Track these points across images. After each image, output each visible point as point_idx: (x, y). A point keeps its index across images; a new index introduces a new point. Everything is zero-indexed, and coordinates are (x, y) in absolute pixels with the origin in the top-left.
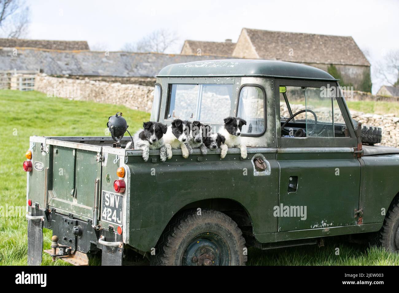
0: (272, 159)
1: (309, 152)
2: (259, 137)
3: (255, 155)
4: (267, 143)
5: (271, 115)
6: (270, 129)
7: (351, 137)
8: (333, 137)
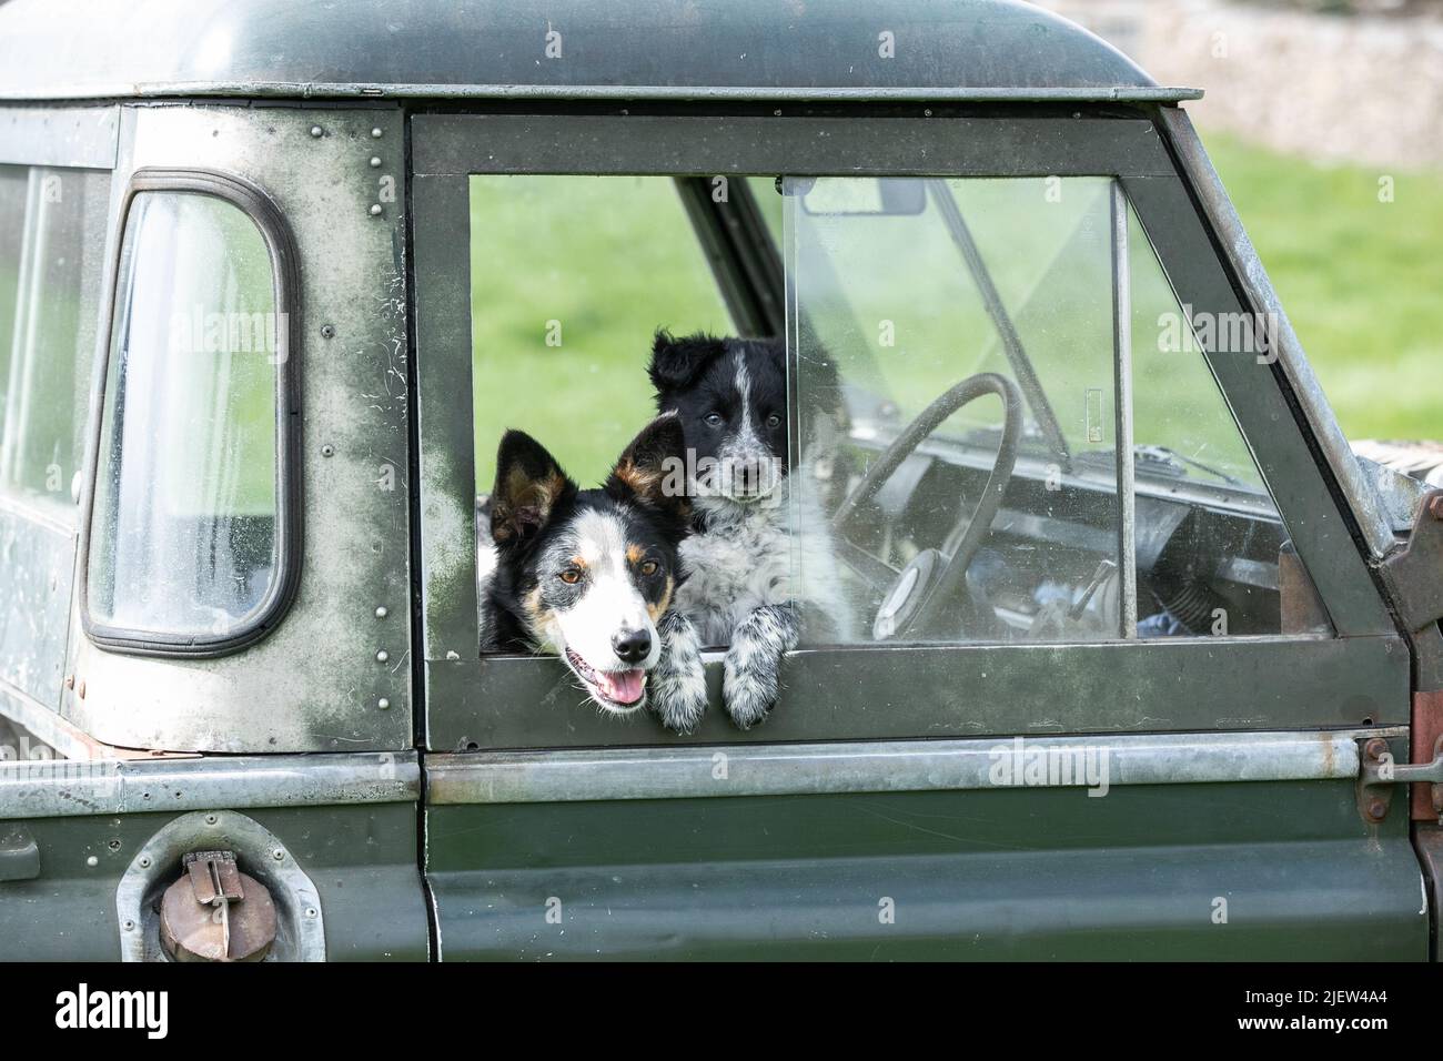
0: (374, 859)
1: (802, 783)
2: (223, 663)
3: (170, 828)
4: (309, 711)
5: (357, 453)
6: (342, 579)
7: (1334, 631)
8: (1123, 633)
